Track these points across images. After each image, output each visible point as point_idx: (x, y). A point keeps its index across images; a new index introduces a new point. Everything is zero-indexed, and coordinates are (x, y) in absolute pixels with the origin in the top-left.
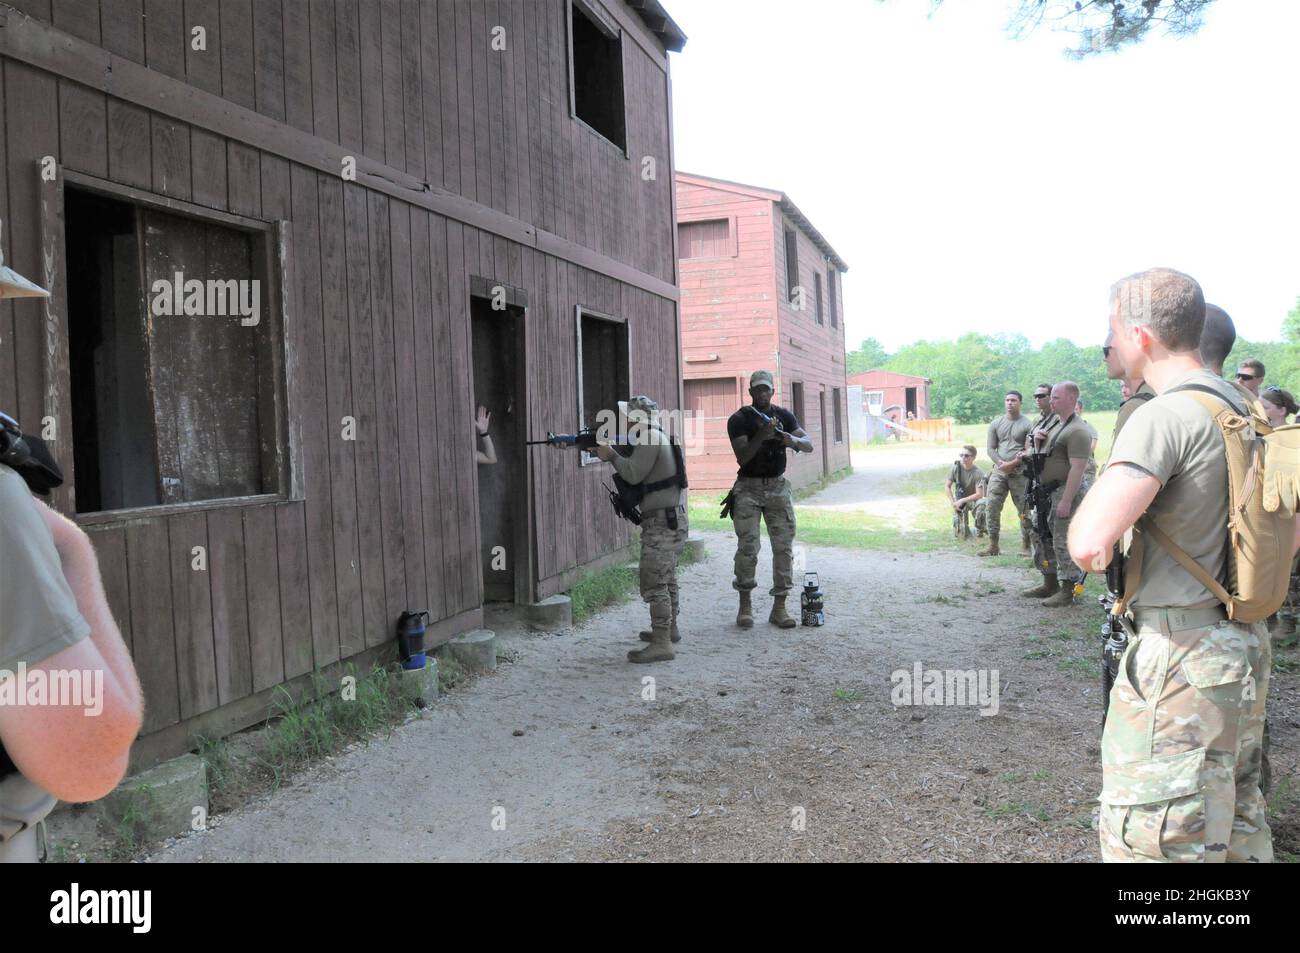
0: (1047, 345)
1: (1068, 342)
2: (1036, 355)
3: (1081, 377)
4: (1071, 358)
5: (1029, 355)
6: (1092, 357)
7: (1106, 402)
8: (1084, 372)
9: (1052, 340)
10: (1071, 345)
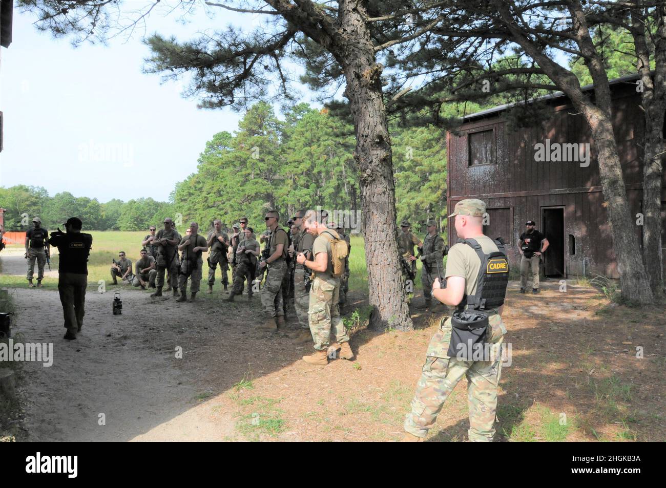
0: (58, 195)
1: (70, 194)
2: (51, 199)
3: (76, 212)
4: (71, 203)
5: (47, 199)
6: (82, 203)
7: (89, 226)
8: (78, 210)
9: (61, 192)
10: (71, 196)
